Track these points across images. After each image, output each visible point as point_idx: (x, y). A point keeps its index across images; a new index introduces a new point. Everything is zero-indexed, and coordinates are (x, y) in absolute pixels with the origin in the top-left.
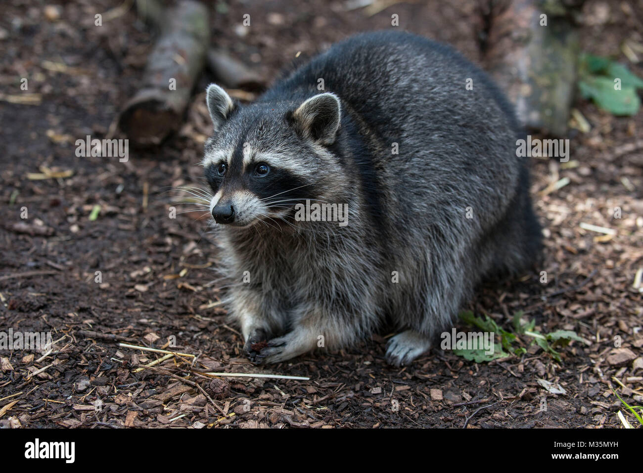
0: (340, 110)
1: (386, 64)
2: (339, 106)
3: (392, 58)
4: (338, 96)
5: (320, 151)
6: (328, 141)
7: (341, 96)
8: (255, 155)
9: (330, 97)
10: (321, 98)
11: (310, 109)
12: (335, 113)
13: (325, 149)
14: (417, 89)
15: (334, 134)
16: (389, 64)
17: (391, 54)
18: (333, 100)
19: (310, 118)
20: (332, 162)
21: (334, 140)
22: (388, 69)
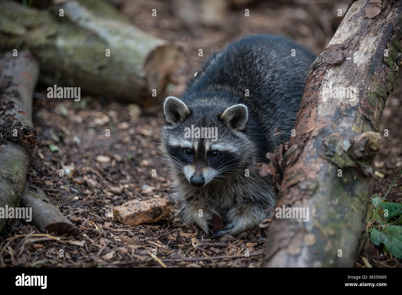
0: (247, 112)
1: (256, 65)
2: (247, 111)
3: (258, 60)
4: (246, 106)
5: (239, 134)
6: (241, 128)
7: (247, 105)
8: (211, 145)
9: (241, 107)
10: (236, 107)
11: (230, 112)
12: (245, 114)
13: (242, 133)
14: (277, 77)
15: (245, 124)
16: (258, 65)
17: (256, 57)
18: (243, 108)
19: (230, 118)
20: (246, 139)
21: (244, 128)
22: (258, 69)
